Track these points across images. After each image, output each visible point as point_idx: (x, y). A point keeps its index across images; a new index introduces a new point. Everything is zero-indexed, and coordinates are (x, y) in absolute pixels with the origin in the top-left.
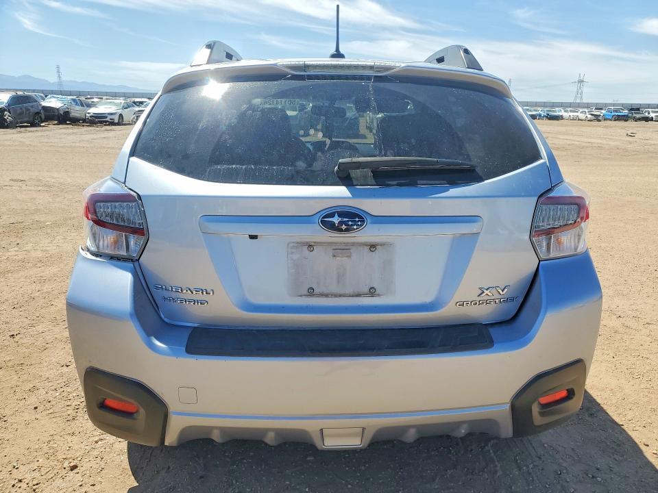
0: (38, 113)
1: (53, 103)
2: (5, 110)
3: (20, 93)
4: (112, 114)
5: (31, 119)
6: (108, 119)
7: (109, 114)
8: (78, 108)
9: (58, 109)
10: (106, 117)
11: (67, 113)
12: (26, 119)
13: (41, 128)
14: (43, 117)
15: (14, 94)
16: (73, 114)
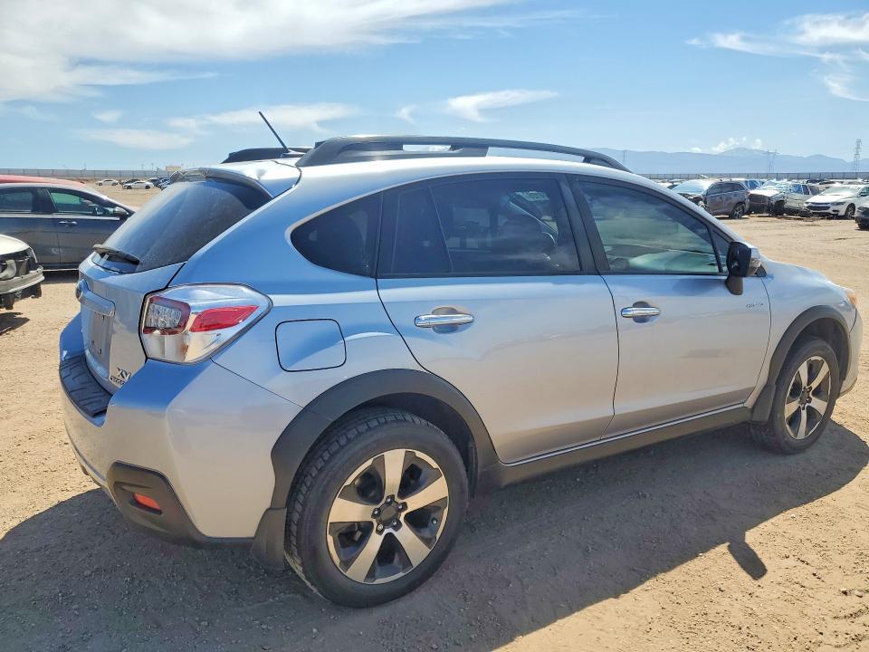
0: (741, 203)
1: (768, 191)
2: (701, 200)
3: (725, 180)
4: (838, 204)
5: (731, 210)
6: (830, 211)
7: (833, 204)
8: (798, 196)
9: (769, 198)
10: (829, 208)
11: (781, 203)
12: (724, 210)
13: (742, 221)
14: (747, 207)
15: (718, 180)
16: (790, 204)
